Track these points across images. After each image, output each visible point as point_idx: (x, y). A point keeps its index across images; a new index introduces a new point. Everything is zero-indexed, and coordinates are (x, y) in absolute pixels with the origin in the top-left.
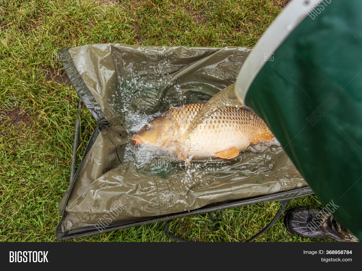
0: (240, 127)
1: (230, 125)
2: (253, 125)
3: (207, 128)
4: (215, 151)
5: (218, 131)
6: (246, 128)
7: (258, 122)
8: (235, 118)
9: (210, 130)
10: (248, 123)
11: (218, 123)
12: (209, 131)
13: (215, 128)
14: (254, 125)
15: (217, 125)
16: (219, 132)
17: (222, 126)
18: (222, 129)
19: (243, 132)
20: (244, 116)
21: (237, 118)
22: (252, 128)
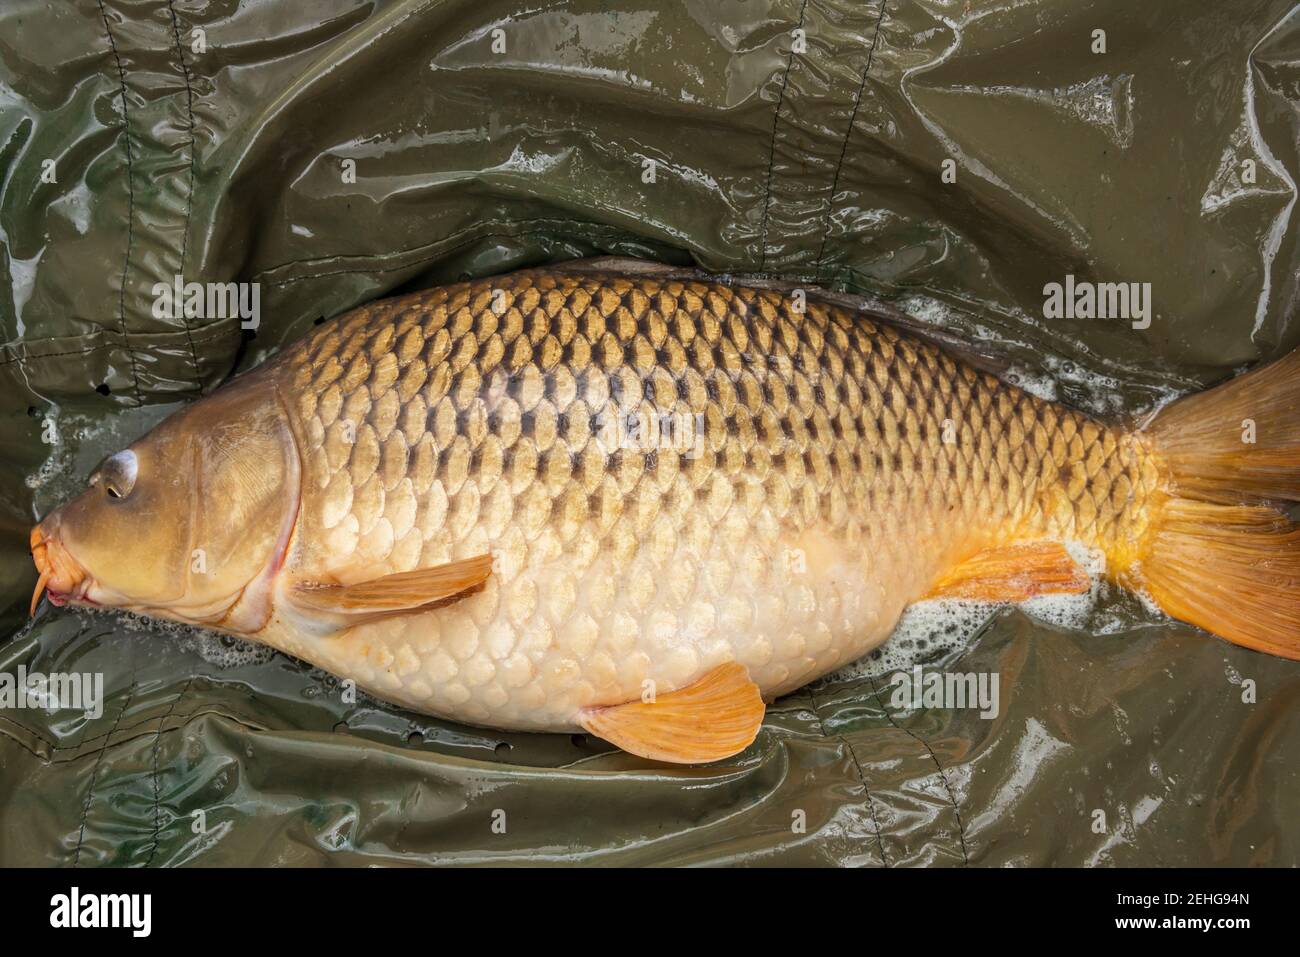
0: (824, 501)
1: (739, 487)
2: (952, 469)
3: (535, 513)
4: (594, 695)
5: (624, 542)
6: (881, 498)
7: (994, 450)
8: (798, 420)
9: (558, 532)
10: (907, 464)
11: (637, 472)
12: (547, 543)
13: (607, 518)
14: (961, 472)
15: (628, 487)
16: (634, 551)
17: (667, 499)
18: (666, 529)
19: (851, 542)
20: (887, 399)
21: (821, 420)
22: (935, 494)
